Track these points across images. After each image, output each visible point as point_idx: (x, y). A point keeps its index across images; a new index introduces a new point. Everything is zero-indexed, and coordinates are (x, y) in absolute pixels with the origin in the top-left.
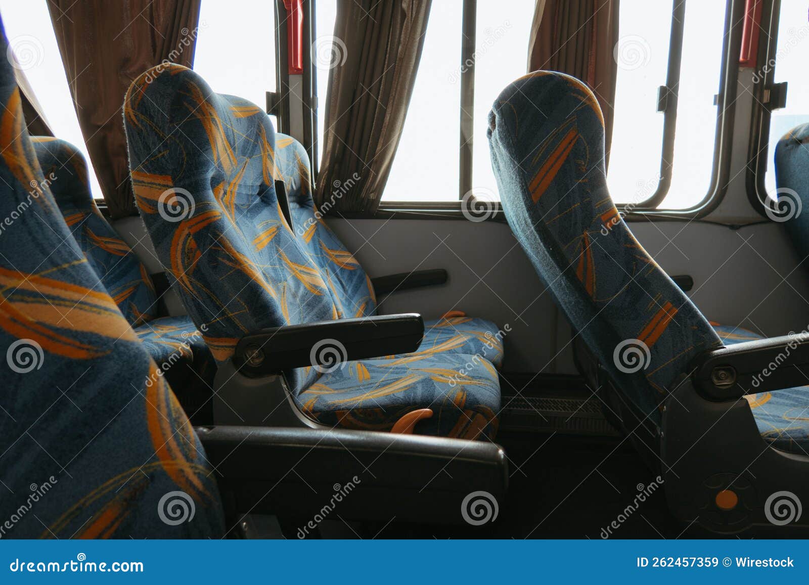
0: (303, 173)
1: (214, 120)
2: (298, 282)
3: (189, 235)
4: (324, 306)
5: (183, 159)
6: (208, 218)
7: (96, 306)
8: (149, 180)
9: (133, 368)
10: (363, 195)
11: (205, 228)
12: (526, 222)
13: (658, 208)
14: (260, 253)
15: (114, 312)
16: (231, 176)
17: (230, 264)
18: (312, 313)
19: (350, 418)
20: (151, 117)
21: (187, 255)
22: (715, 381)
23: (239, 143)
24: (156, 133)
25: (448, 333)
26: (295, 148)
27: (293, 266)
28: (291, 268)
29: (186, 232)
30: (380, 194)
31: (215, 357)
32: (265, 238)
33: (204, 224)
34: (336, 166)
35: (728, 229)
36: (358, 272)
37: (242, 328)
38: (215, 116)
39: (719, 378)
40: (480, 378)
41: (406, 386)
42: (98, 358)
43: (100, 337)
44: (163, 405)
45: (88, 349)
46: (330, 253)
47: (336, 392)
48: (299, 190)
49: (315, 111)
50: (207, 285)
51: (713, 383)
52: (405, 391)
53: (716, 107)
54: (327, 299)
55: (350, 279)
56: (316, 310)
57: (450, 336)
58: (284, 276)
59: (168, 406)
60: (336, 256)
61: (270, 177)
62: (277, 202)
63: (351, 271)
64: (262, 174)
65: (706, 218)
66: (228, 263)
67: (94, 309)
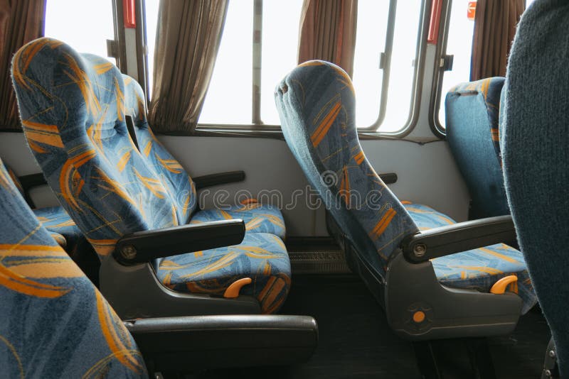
0: (141, 105)
1: (86, 82)
2: (148, 191)
3: (74, 169)
4: (167, 206)
5: (66, 113)
6: (88, 156)
7: (56, 258)
8: (39, 128)
9: (87, 296)
10: (184, 119)
11: (86, 163)
12: (307, 157)
13: (377, 131)
14: (122, 174)
15: (66, 258)
16: (98, 120)
17: (107, 189)
18: (159, 212)
19: (196, 287)
20: (38, 82)
21: (73, 182)
22: (415, 252)
23: (102, 94)
24: (43, 94)
25: (248, 216)
26: (134, 85)
27: (145, 180)
28: (142, 182)
29: (72, 166)
30: (196, 120)
31: (97, 252)
32: (123, 161)
33: (86, 160)
34: (165, 99)
35: (417, 145)
36: (184, 174)
37: (118, 232)
38: (87, 81)
39: (417, 251)
40: (277, 252)
41: (230, 262)
42: (67, 294)
43: (64, 279)
44: (108, 316)
45: (59, 290)
46: (163, 161)
47: (182, 267)
48: (138, 117)
49: (146, 57)
50: (90, 204)
51: (414, 254)
52: (231, 265)
53: (413, 68)
54: (168, 200)
55: (178, 180)
56: (161, 209)
57: (250, 218)
58: (140, 189)
59: (111, 316)
60: (168, 164)
61: (122, 114)
62: (128, 133)
63: (178, 175)
64: (117, 113)
65: (406, 138)
66: (104, 187)
67: (56, 260)
